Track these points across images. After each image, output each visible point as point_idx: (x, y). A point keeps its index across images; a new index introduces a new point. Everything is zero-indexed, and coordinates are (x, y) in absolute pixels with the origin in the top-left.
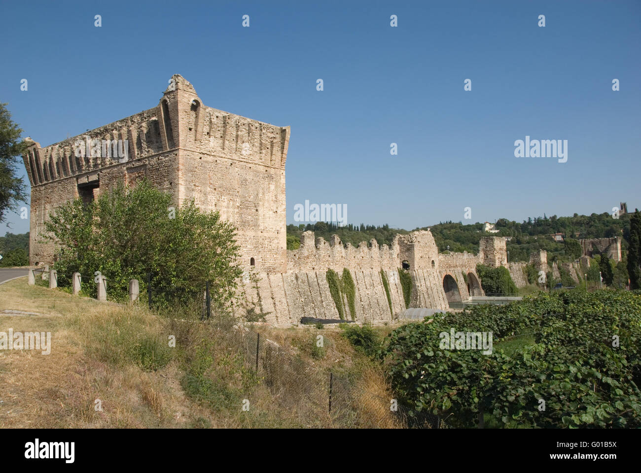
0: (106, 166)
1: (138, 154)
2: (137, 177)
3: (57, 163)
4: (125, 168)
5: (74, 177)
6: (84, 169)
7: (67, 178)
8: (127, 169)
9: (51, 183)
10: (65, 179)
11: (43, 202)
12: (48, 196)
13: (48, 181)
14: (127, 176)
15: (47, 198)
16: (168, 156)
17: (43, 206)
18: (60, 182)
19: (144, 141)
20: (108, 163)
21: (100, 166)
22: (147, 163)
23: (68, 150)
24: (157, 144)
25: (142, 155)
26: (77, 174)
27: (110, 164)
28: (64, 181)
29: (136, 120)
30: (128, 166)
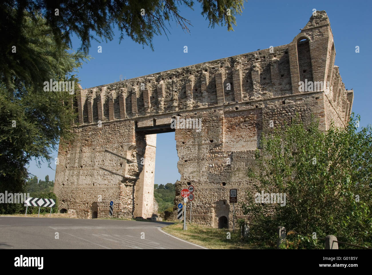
0: (188, 109)
1: (245, 97)
2: (242, 122)
3: (106, 105)
4: (222, 112)
5: (132, 119)
6: (149, 111)
7: (120, 121)
8: (225, 113)
9: (92, 125)
10: (117, 122)
11: (79, 144)
12: (88, 139)
13: (89, 122)
14: (224, 121)
15: (87, 140)
16: (301, 99)
17: (78, 150)
18: (108, 124)
19: (257, 82)
20: (192, 106)
21: (177, 109)
22: (263, 106)
23: (125, 92)
24: (280, 86)
25: (252, 98)
26: (137, 116)
27: (194, 107)
28: (115, 123)
29: (240, 61)
30: (227, 109)
